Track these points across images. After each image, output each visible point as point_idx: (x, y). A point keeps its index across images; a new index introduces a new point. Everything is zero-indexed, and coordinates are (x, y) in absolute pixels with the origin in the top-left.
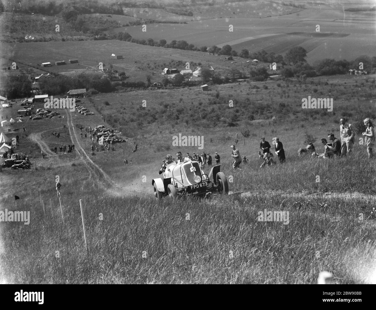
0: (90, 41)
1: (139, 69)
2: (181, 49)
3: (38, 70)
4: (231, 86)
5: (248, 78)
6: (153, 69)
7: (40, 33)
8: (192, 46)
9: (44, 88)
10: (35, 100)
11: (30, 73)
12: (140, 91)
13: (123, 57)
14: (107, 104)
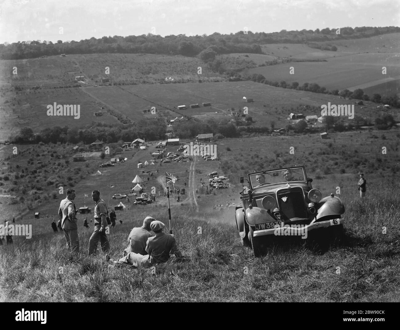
0: (225, 82)
1: (266, 113)
2: (313, 91)
3: (174, 112)
4: (351, 135)
5: (373, 125)
6: (280, 114)
7: (180, 74)
8: (324, 89)
9: (177, 132)
10: (167, 143)
11: (167, 116)
12: (262, 137)
13: (254, 100)
14: (229, 150)
